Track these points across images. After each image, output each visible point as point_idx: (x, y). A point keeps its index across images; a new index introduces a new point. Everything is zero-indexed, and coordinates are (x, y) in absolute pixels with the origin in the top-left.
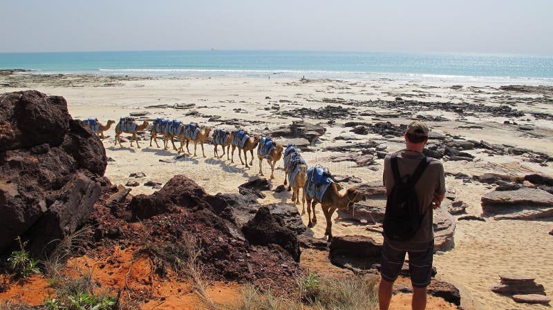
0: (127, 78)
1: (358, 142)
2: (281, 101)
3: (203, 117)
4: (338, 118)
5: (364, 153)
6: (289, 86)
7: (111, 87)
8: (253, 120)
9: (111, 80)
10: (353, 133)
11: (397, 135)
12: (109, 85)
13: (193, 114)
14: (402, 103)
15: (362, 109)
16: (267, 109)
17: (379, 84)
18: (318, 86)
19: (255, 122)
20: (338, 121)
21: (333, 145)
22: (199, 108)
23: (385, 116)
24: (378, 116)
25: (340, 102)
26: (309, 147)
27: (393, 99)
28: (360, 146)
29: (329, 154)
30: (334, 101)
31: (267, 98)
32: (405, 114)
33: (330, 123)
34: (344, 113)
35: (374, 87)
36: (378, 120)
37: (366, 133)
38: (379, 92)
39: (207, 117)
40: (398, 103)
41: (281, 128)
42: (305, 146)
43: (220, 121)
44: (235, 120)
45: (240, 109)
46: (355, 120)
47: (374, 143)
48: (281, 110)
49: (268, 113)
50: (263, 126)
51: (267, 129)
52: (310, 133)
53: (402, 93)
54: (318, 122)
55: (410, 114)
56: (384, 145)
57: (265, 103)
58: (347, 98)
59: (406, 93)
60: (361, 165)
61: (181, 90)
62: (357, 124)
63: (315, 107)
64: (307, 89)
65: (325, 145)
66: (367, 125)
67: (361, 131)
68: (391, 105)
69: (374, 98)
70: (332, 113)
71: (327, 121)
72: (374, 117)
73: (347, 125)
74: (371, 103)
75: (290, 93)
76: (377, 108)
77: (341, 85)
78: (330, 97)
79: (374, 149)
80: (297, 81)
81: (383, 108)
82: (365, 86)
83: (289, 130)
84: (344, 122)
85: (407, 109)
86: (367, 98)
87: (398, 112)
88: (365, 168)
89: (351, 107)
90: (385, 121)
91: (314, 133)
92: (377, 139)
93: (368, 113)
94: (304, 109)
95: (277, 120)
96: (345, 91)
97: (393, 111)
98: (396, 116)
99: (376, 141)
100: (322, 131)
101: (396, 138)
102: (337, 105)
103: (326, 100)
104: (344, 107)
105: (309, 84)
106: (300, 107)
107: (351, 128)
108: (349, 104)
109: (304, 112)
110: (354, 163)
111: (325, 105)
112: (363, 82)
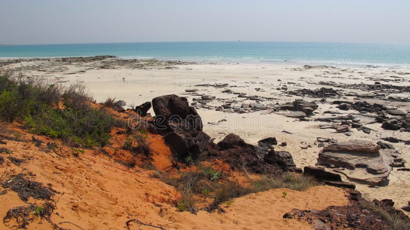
0: (180, 63)
1: (340, 115)
2: (289, 83)
3: (234, 93)
4: (328, 97)
5: (343, 123)
6: (295, 71)
7: (170, 70)
8: (268, 97)
9: (170, 64)
10: (338, 109)
11: (370, 111)
12: (169, 68)
13: (228, 91)
14: (380, 86)
15: (348, 91)
16: (278, 89)
17: (364, 71)
18: (316, 71)
19: (270, 99)
20: (328, 99)
21: (322, 117)
22: (231, 87)
23: (363, 97)
24: (359, 96)
25: (332, 85)
26: (306, 118)
27: (372, 83)
28: (341, 118)
29: (319, 123)
30: (327, 84)
31: (279, 80)
32: (380, 95)
33: (323, 101)
34: (333, 93)
35: (360, 73)
36: (358, 99)
37: (347, 109)
38: (363, 77)
39: (237, 94)
40: (377, 86)
41: (287, 104)
42: (303, 117)
43: (246, 97)
44: (256, 97)
45: (259, 89)
46: (341, 99)
47: (351, 116)
48: (288, 90)
49: (279, 92)
50: (274, 102)
51: (277, 104)
52: (307, 108)
53: (382, 78)
54: (313, 100)
55: (384, 95)
56: (358, 119)
57: (277, 84)
58: (337, 81)
59: (384, 78)
60: (339, 131)
61: (218, 73)
62: (342, 102)
63: (313, 88)
64: (309, 74)
65: (317, 116)
66: (349, 103)
67: (344, 108)
68: (371, 88)
69: (358, 82)
70: (324, 93)
71: (321, 99)
72: (355, 97)
73: (335, 103)
74: (355, 86)
75: (295, 76)
76: (359, 90)
77: (335, 71)
78: (325, 80)
79: (351, 121)
80: (301, 67)
81: (364, 90)
82: (353, 72)
83: (292, 105)
84: (333, 100)
85: (382, 91)
86: (353, 82)
87: (375, 93)
88: (342, 134)
89: (339, 89)
90: (362, 100)
91: (309, 108)
92: (354, 114)
93: (351, 94)
94: (305, 89)
95: (285, 98)
96: (337, 76)
97: (371, 93)
98: (372, 97)
99: (353, 116)
100: (315, 107)
101: (368, 114)
102: (329, 87)
103: (322, 83)
104: (335, 89)
105: (310, 70)
106: (302, 88)
107: (337, 105)
108: (339, 87)
109: (305, 92)
110: (334, 130)
111: (320, 87)
112: (352, 69)
